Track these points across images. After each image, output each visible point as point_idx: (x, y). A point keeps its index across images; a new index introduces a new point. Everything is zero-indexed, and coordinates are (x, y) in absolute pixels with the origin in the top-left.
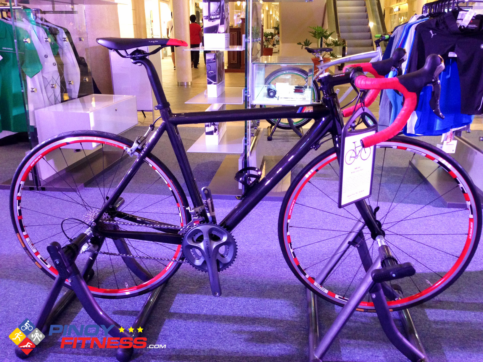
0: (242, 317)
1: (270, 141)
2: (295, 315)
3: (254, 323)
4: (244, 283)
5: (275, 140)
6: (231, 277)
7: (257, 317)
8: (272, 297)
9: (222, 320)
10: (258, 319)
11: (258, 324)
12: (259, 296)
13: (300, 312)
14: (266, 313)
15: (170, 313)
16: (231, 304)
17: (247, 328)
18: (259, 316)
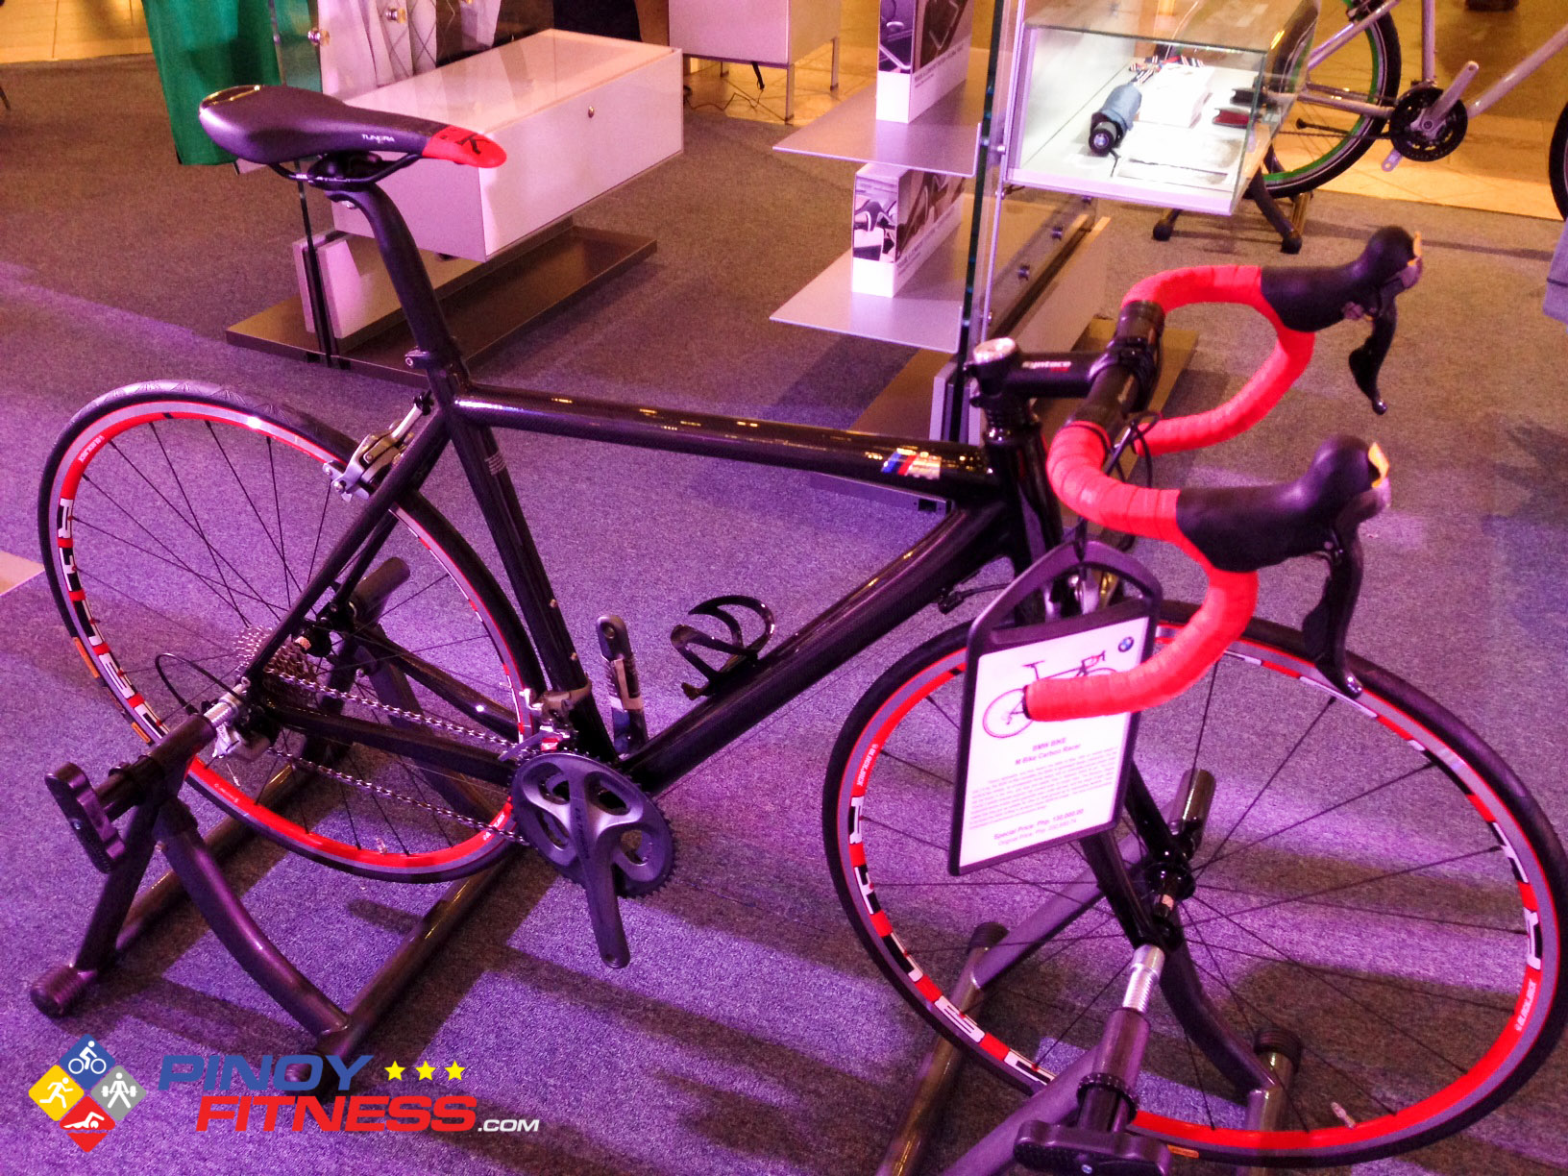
0: (712, 1023)
1: (1161, 244)
2: (882, 1059)
3: (738, 1059)
4: (782, 881)
5: (1180, 240)
6: (748, 846)
7: (759, 1035)
8: (844, 965)
9: (647, 1017)
10: (759, 1043)
11: (752, 1065)
12: (804, 951)
13: (907, 1052)
14: (792, 1028)
15: (508, 948)
16: (700, 961)
17: (708, 1072)
18: (770, 1031)
